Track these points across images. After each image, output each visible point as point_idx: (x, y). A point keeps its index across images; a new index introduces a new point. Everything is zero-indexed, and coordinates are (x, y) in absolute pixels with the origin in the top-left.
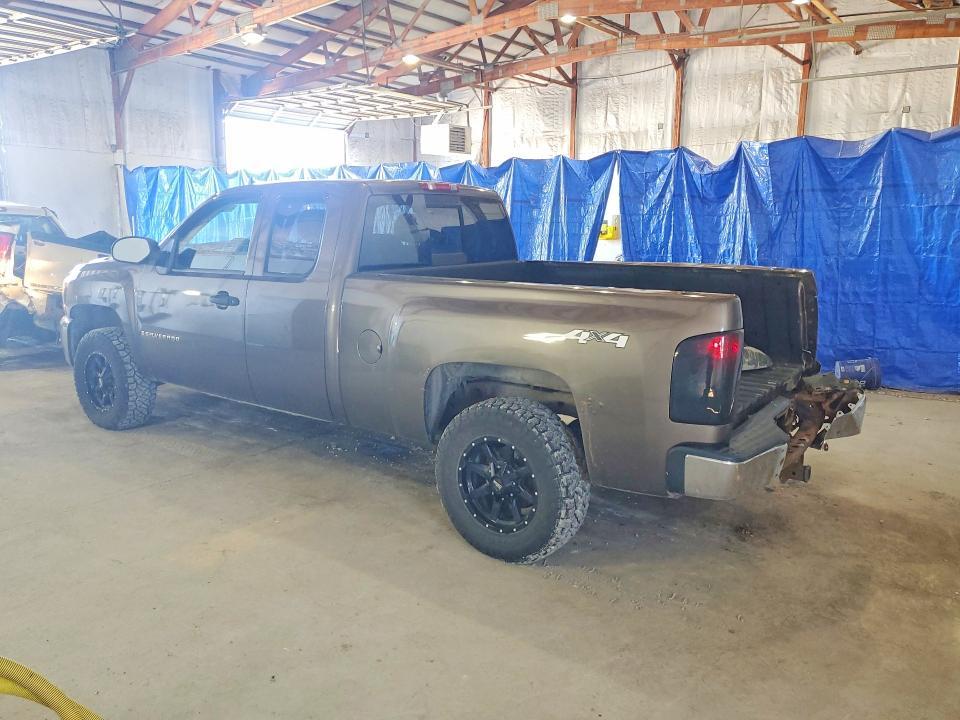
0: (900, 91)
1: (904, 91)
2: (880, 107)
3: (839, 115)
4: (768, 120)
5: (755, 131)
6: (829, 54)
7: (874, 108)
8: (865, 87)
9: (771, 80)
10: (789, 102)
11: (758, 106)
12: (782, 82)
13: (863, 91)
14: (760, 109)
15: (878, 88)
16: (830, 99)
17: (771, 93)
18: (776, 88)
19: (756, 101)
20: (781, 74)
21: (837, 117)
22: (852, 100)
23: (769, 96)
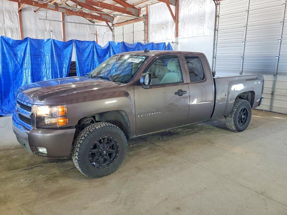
0: (49, 25)
1: (50, 26)
2: (44, 29)
3: (33, 30)
4: (8, 28)
5: (4, 31)
6: (26, 10)
7: (43, 29)
8: (39, 22)
9: (7, 14)
10: (15, 22)
11: (4, 22)
12: (11, 15)
13: (39, 24)
14: (4, 23)
15: (43, 24)
16: (29, 24)
17: (8, 18)
18: (9, 17)
19: (3, 20)
20: (10, 13)
21: (32, 30)
22: (36, 25)
23: (7, 19)
